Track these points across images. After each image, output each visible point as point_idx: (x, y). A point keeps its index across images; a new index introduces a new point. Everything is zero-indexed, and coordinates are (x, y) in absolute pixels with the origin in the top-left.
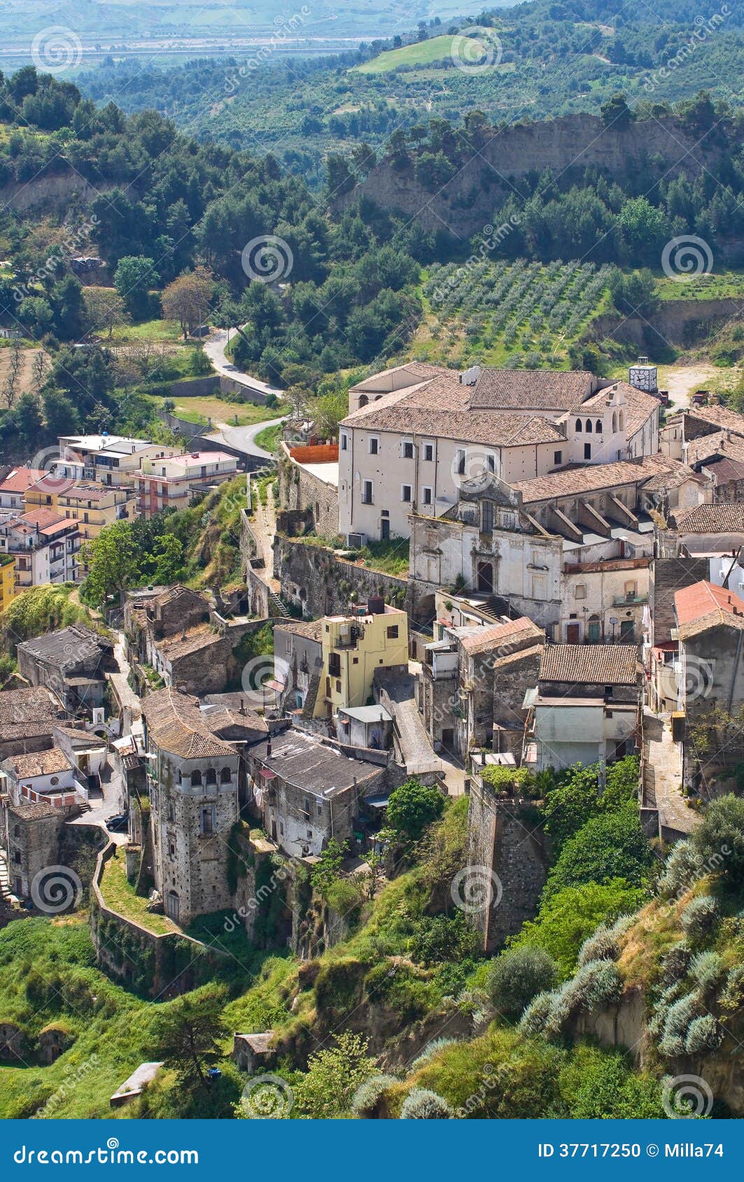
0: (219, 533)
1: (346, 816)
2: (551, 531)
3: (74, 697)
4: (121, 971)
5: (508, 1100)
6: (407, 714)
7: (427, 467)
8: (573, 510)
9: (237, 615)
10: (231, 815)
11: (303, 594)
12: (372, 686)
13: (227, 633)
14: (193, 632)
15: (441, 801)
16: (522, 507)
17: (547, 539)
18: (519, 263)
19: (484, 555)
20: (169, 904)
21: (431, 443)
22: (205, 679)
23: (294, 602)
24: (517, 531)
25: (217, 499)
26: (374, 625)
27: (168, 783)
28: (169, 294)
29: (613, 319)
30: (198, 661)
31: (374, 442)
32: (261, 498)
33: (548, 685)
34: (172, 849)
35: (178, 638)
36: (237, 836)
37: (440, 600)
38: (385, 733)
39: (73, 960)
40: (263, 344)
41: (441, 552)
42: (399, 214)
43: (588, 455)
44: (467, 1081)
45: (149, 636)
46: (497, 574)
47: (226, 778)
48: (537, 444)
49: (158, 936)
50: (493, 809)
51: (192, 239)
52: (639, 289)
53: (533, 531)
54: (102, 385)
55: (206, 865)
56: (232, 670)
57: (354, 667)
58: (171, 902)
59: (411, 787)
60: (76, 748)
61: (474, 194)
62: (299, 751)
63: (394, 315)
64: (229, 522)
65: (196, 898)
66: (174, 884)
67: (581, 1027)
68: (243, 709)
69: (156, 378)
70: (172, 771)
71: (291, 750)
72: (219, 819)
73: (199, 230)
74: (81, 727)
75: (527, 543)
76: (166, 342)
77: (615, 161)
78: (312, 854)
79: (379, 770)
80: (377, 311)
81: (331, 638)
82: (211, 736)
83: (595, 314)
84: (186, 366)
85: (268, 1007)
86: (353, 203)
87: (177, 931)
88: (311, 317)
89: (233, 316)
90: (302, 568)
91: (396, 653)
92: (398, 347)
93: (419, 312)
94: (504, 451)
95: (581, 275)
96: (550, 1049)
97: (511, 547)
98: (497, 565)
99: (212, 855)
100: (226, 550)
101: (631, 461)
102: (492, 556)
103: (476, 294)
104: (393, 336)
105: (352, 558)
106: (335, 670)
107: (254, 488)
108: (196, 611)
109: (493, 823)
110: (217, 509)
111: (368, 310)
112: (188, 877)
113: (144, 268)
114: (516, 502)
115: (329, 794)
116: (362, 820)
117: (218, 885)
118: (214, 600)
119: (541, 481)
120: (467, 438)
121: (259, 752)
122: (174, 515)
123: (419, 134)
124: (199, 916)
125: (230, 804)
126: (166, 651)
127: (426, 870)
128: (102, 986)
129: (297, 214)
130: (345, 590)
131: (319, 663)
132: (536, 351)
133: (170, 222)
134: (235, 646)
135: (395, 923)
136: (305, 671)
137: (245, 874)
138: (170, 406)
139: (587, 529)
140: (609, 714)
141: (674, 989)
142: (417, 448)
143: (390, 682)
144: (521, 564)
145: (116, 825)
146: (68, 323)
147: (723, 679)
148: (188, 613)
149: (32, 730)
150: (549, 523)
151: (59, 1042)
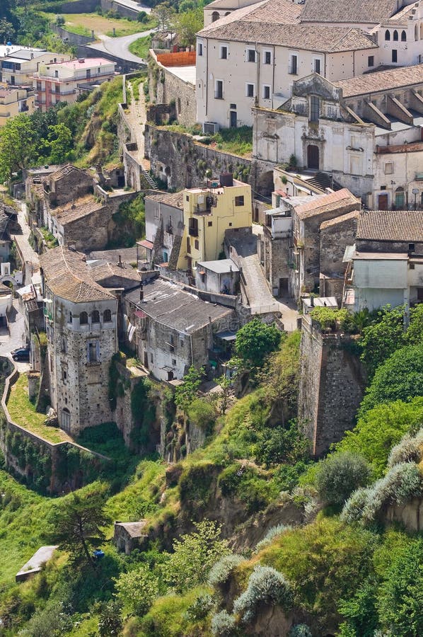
0: (101, 123)
1: (203, 347)
2: (366, 120)
4: (24, 473)
5: (333, 576)
6: (252, 267)
7: (267, 69)
8: (383, 103)
9: (115, 188)
10: (112, 348)
11: (168, 170)
12: (223, 244)
13: (108, 202)
14: (80, 202)
15: (278, 336)
16: (342, 101)
17: (362, 127)
19: (312, 139)
20: (62, 419)
21: (270, 50)
22: (91, 240)
23: (161, 177)
24: (339, 120)
25: (99, 96)
26: (225, 196)
27: (61, 322)
30: (84, 224)
31: (224, 50)
32: (134, 94)
33: (363, 243)
34: (65, 375)
35: (69, 206)
36: (116, 366)
37: (277, 175)
38: (234, 281)
41: (278, 137)
43: (395, 59)
44: (300, 560)
45: (46, 205)
46: (323, 154)
47: (107, 317)
48: (354, 51)
49: (53, 444)
50: (320, 341)
53: (351, 120)
54: (6, 4)
55: (92, 387)
56: (112, 232)
57: (209, 229)
58: (64, 417)
59: (255, 325)
62: (165, 296)
64: (109, 114)
65: (84, 414)
66: (66, 402)
68: (121, 263)
70: (64, 313)
71: (159, 295)
72: (102, 351)
75: (346, 130)
78: (176, 378)
79: (229, 311)
81: (191, 206)
82: (96, 285)
85: (141, 501)
87: (66, 439)
90: (167, 150)
91: (242, 217)
94: (327, 55)
96: (366, 534)
97: (334, 133)
98: (323, 147)
99: (96, 379)
100: (106, 137)
102: (319, 140)
105: (207, 142)
106: (194, 231)
107: (129, 87)
108: (82, 185)
109: (320, 353)
110: (99, 104)
112: (77, 397)
114: (337, 97)
115: (190, 330)
116: (215, 351)
117: (102, 404)
118: (97, 176)
119: (358, 80)
120: (298, 46)
121: (134, 297)
122: (65, 108)
124: (86, 428)
125: (111, 339)
126: (59, 217)
127: (267, 390)
128: (9, 485)
130: (201, 167)
131: (181, 226)
134: (114, 212)
135: (242, 433)
136: (170, 232)
137: (123, 395)
138: (61, 21)
139: (392, 117)
140: (412, 266)
142: (259, 54)
143: (238, 240)
144: (343, 149)
145: (22, 356)
148: (76, 186)
150: (364, 113)
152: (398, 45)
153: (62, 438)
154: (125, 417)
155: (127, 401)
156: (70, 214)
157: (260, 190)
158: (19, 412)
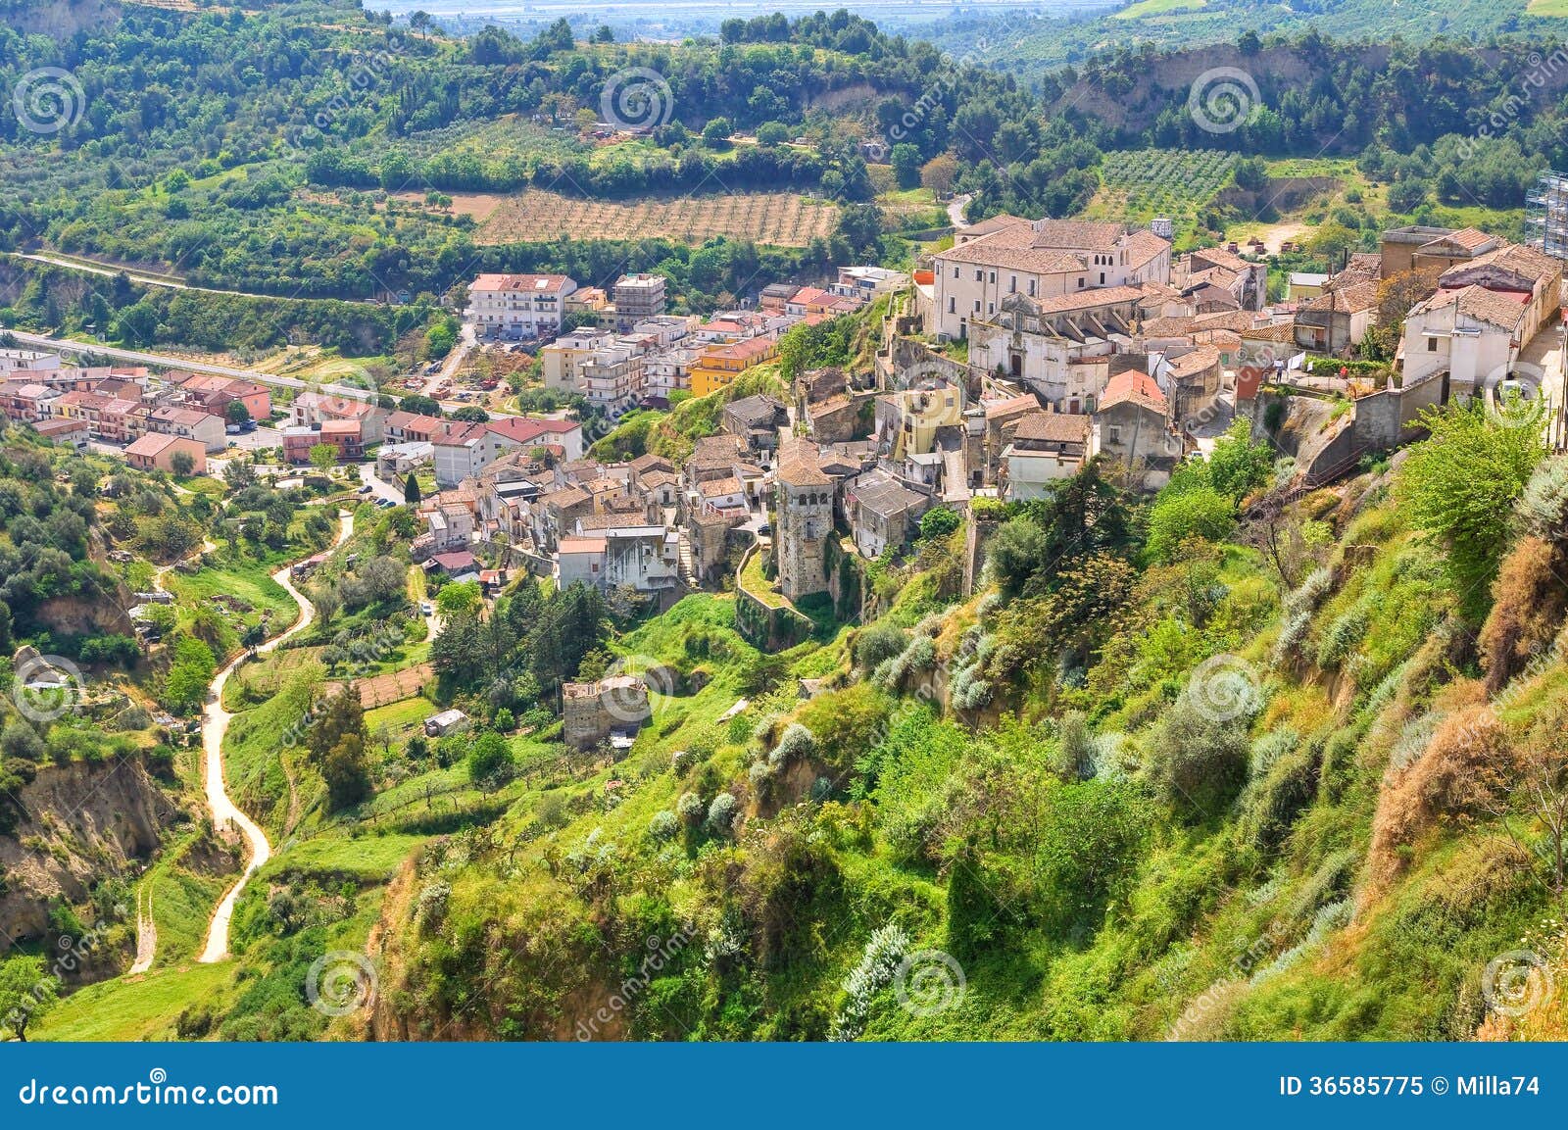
0: (868, 332)
1: (899, 529)
2: (1061, 334)
3: (755, 443)
4: (749, 633)
6: (955, 460)
7: (991, 287)
8: (1082, 319)
9: (864, 388)
10: (828, 526)
12: (933, 440)
13: (855, 401)
14: (832, 400)
15: (957, 522)
16: (1042, 317)
17: (1058, 340)
18: (1173, 150)
19: (1016, 350)
20: (785, 587)
21: (994, 271)
22: (836, 433)
24: (1039, 334)
25: (871, 308)
26: (938, 397)
28: (926, 170)
29: (1234, 191)
30: (832, 419)
31: (957, 270)
33: (1020, 441)
34: (787, 548)
35: (822, 403)
36: (831, 542)
37: (984, 380)
38: (936, 473)
39: (719, 623)
40: (986, 206)
41: (988, 347)
42: (1092, 116)
43: (1102, 282)
44: (828, 719)
45: (807, 401)
46: (1025, 364)
47: (824, 500)
48: (1067, 273)
49: (773, 609)
50: (975, 527)
51: (948, 133)
52: (1253, 170)
53: (1048, 334)
54: (873, 232)
55: (809, 560)
56: (854, 427)
57: (921, 426)
58: (787, 585)
59: (937, 511)
60: (745, 477)
61: (1144, 101)
62: (877, 483)
63: (1078, 187)
64: (875, 325)
65: (802, 582)
66: (789, 573)
67: (910, 683)
68: (847, 454)
69: (912, 228)
70: (788, 495)
71: (872, 482)
72: (818, 529)
73: (952, 126)
74: (752, 463)
75: (1044, 342)
76: (922, 203)
78: (877, 555)
79: (925, 498)
80: (1065, 184)
81: (908, 405)
82: (817, 471)
83: (1221, 187)
84: (933, 220)
85: (828, 660)
86: (1061, 107)
87: (788, 605)
88: (1021, 187)
89: (966, 186)
91: (949, 416)
92: (1079, 209)
93: (1096, 185)
94: (1041, 276)
95: (1215, 161)
97: (1034, 344)
98: (1025, 357)
99: (813, 553)
100: (870, 344)
101: (1131, 286)
102: (1022, 351)
103: (1138, 173)
104: (1076, 201)
105: (939, 351)
106: (909, 428)
107: (895, 301)
108: (837, 385)
109: (975, 536)
110: (869, 316)
111: (1059, 183)
112: (797, 568)
113: (910, 152)
114: (1038, 313)
115: (889, 514)
116: (908, 533)
117: (817, 575)
118: (850, 378)
119: (1059, 298)
120: (1018, 268)
121: (851, 483)
123: (1107, 58)
124: (803, 596)
125: (827, 519)
126: (814, 412)
127: (940, 569)
128: (736, 641)
129: (1019, 115)
130: (931, 372)
131: (900, 423)
132: (1175, 212)
133: (933, 120)
134: (857, 410)
136: (892, 427)
137: (834, 568)
138: (918, 248)
139: (1088, 332)
140: (1061, 464)
141: (967, 658)
142: (985, 274)
143: (946, 437)
144: (1041, 358)
145: (764, 531)
146: (856, 190)
147: (1127, 440)
148: (831, 386)
149: (721, 465)
150: (1062, 328)
151: (702, 680)
152: (1105, 268)
153: (784, 603)
154: (835, 588)
155: (836, 574)
156: (822, 410)
157: (974, 394)
158: (750, 579)
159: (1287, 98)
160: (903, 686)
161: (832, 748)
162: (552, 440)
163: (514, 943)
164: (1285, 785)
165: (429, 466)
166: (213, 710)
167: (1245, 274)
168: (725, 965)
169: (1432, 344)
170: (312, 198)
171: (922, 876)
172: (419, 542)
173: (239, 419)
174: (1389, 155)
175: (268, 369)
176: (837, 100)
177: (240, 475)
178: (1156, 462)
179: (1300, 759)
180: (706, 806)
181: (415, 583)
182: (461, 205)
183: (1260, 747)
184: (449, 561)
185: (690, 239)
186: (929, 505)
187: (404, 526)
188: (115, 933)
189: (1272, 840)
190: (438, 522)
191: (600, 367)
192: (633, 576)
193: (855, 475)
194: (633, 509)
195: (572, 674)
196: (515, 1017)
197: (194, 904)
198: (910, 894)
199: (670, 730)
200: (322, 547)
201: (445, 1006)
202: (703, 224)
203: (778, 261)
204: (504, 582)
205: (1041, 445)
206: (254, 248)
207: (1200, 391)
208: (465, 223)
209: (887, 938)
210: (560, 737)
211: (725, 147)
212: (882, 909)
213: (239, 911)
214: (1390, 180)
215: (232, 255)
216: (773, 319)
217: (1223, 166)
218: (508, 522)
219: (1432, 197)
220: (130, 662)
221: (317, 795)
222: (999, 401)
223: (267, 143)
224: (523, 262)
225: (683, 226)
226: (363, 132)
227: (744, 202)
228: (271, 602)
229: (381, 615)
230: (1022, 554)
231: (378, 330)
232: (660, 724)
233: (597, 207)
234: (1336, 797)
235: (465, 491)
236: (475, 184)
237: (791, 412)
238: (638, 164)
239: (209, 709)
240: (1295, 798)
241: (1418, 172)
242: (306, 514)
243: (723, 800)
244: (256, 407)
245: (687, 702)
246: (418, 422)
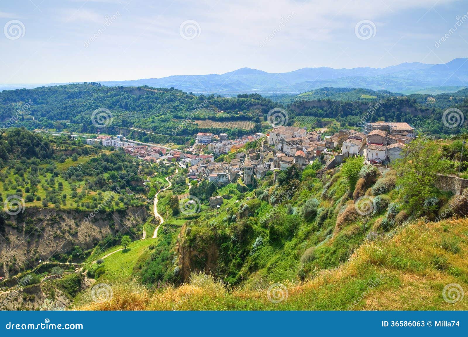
1: (263, 174)
3: (241, 160)
4: (239, 190)
6: (272, 164)
7: (278, 137)
8: (293, 142)
9: (258, 152)
10: (252, 173)
12: (269, 160)
13: (257, 154)
15: (272, 173)
16: (286, 142)
17: (289, 145)
18: (307, 116)
20: (245, 183)
21: (279, 134)
22: (253, 159)
23: (264, 151)
24: (286, 144)
25: (260, 139)
26: (269, 153)
29: (316, 123)
30: (253, 157)
33: (282, 161)
34: (245, 177)
36: (252, 176)
37: (277, 151)
38: (269, 165)
39: (234, 188)
41: (278, 146)
42: (295, 111)
44: (251, 204)
45: (249, 154)
46: (283, 149)
47: (252, 169)
48: (290, 135)
49: (243, 186)
50: (275, 174)
52: (319, 120)
54: (260, 128)
56: (256, 158)
57: (267, 158)
60: (239, 165)
61: (303, 109)
62: (260, 167)
63: (292, 121)
64: (260, 142)
65: (248, 182)
68: (255, 162)
69: (266, 127)
70: (246, 168)
72: (250, 174)
74: (240, 163)
75: (286, 146)
76: (268, 123)
77: (319, 106)
78: (259, 178)
80: (290, 121)
81: (265, 155)
82: (252, 165)
83: (314, 122)
84: (270, 126)
85: (251, 195)
87: (245, 186)
90: (265, 147)
91: (272, 157)
92: (292, 125)
93: (295, 121)
94: (287, 135)
99: (249, 178)
100: (259, 146)
101: (300, 137)
102: (283, 147)
103: (302, 120)
105: (270, 146)
106: (265, 158)
112: (247, 180)
115: (262, 172)
116: (265, 175)
117: (250, 181)
118: (257, 150)
119: (289, 139)
121: (256, 167)
123: (297, 102)
124: (248, 184)
127: (269, 181)
128: (237, 191)
130: (268, 150)
132: (307, 126)
136: (262, 158)
138: (267, 130)
139: (293, 144)
140: (289, 165)
141: (273, 195)
142: (277, 135)
143: (271, 160)
144: (286, 148)
145: (242, 174)
146: (257, 121)
147: (299, 161)
148: (253, 151)
149: (235, 163)
150: (289, 143)
151: (232, 197)
152: (296, 134)
153: (245, 185)
154: (253, 183)
155: (253, 181)
156: (252, 155)
157: (275, 153)
158: (239, 181)
159: (325, 109)
160: (263, 199)
161: (252, 208)
162: (209, 159)
163: (200, 237)
164: (323, 216)
165: (190, 162)
166: (156, 199)
167: (318, 136)
168: (234, 242)
169: (347, 148)
170: (174, 120)
171: (265, 229)
172: (188, 174)
173: (161, 154)
174: (340, 118)
175: (166, 147)
176: (255, 107)
177: (161, 162)
178: (303, 165)
179: (325, 212)
180: (232, 217)
181: (187, 180)
182: (196, 122)
183: (319, 210)
184: (193, 177)
185: (232, 128)
186: (268, 170)
187: (186, 171)
188: (140, 233)
189: (320, 225)
190: (191, 171)
191: (217, 148)
192: (221, 180)
193: (256, 165)
194: (221, 170)
195: (211, 195)
196: (201, 249)
197: (152, 229)
198: (263, 231)
199: (226, 204)
200: (173, 174)
201: (190, 246)
202: (234, 126)
203: (245, 132)
204: (201, 181)
205: (286, 162)
206: (164, 128)
207: (311, 154)
208: (197, 125)
209: (259, 238)
210: (209, 205)
211: (238, 114)
212: (259, 234)
213: (159, 230)
214: (340, 122)
215: (161, 129)
216: (244, 141)
217: (314, 119)
218: (202, 172)
219: (347, 125)
220: (143, 191)
221: (171, 213)
222: (279, 155)
223: (167, 112)
224: (206, 131)
225: (231, 126)
226: (182, 110)
227: (240, 122)
228: (165, 183)
229: (182, 185)
230: (282, 178)
231: (183, 141)
232: (225, 203)
233: (217, 123)
234: (330, 218)
235: (195, 166)
236: (198, 119)
237: (247, 155)
238: (224, 116)
239: (155, 199)
240: (324, 218)
241: (345, 121)
242: (171, 169)
243: (234, 216)
244: (164, 152)
245: (229, 200)
246: (188, 155)
